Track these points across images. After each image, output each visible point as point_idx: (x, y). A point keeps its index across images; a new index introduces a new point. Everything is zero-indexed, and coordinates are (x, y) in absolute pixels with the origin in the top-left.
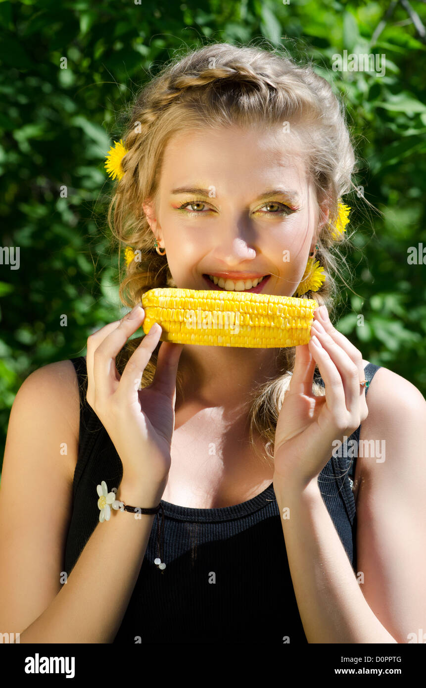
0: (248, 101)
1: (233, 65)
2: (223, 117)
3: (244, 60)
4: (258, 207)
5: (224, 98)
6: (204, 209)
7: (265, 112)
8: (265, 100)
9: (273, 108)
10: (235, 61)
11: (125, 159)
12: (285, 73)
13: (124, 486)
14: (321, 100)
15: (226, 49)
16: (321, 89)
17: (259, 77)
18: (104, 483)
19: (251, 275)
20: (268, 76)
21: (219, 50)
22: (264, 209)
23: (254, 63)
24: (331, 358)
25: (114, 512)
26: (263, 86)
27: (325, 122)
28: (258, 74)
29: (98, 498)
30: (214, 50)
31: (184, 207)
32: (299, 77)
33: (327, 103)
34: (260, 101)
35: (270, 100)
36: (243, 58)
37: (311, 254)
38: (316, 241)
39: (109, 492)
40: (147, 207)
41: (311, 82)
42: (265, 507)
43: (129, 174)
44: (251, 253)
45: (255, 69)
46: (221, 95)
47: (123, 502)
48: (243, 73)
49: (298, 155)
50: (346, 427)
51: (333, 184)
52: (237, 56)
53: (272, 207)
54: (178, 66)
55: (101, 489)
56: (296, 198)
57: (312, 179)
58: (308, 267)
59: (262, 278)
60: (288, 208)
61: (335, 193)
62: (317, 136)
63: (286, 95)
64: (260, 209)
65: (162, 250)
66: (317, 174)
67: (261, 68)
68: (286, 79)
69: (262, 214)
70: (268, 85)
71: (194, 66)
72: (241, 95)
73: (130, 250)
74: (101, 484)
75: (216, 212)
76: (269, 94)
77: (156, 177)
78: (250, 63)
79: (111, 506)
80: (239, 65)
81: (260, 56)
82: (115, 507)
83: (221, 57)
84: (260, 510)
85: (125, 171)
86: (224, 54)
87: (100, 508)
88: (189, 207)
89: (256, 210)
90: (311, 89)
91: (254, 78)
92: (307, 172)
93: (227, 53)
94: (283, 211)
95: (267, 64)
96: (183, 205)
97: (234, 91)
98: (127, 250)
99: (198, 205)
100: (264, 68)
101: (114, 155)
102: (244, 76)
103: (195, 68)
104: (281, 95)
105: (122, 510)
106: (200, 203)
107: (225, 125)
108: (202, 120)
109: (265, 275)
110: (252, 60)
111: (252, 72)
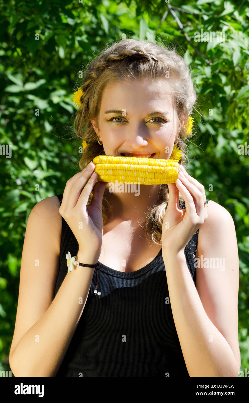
0: (143, 67)
1: (136, 49)
2: (131, 74)
3: (141, 47)
4: (149, 120)
5: (131, 65)
6: (122, 121)
7: (152, 72)
8: (152, 66)
9: (156, 70)
10: (137, 47)
11: (82, 96)
12: (162, 53)
13: (79, 254)
14: (180, 67)
15: (132, 42)
16: (179, 61)
17: (148, 55)
18: (69, 253)
19: (145, 153)
20: (153, 55)
21: (128, 42)
22: (152, 121)
23: (146, 48)
24: (187, 189)
25: (75, 267)
26: (151, 60)
27: (181, 77)
28: (148, 53)
29: (67, 260)
30: (126, 42)
31: (111, 120)
32: (168, 55)
33: (182, 68)
34: (149, 66)
35: (154, 66)
36: (140, 46)
37: (175, 143)
38: (177, 137)
39: (71, 257)
40: (93, 120)
41: (174, 58)
42: (152, 269)
43: (85, 104)
44: (145, 143)
45: (147, 51)
46: (130, 64)
47: (79, 262)
48: (140, 53)
49: (168, 94)
50: (197, 223)
51: (186, 108)
52: (138, 45)
53: (155, 119)
54: (108, 50)
55: (68, 256)
56: (168, 115)
57: (175, 106)
58: (173, 150)
59: (151, 155)
60: (163, 120)
61: (187, 113)
62: (177, 84)
63: (162, 64)
64: (150, 120)
65: (101, 142)
66: (178, 103)
67: (150, 51)
68: (162, 56)
69: (151, 123)
70: (153, 59)
71: (116, 50)
72: (140, 64)
73: (85, 142)
74: (67, 254)
75: (127, 122)
76: (154, 63)
77: (98, 105)
78: (144, 48)
79: (73, 263)
80: (138, 49)
81: (149, 45)
82: (75, 264)
83: (130, 46)
84: (150, 270)
85: (82, 103)
86: (131, 44)
87: (68, 266)
88: (114, 120)
89: (147, 121)
90: (174, 61)
91: (146, 55)
92: (172, 102)
93: (132, 43)
94: (161, 122)
95: (152, 48)
96: (111, 119)
97: (136, 62)
98: (83, 142)
99: (119, 119)
100: (151, 51)
101: (77, 95)
102: (141, 54)
103: (116, 51)
104: (160, 64)
105: (78, 265)
106: (120, 118)
107: (132, 79)
108: (120, 76)
109: (153, 153)
110: (145, 47)
111: (145, 53)
